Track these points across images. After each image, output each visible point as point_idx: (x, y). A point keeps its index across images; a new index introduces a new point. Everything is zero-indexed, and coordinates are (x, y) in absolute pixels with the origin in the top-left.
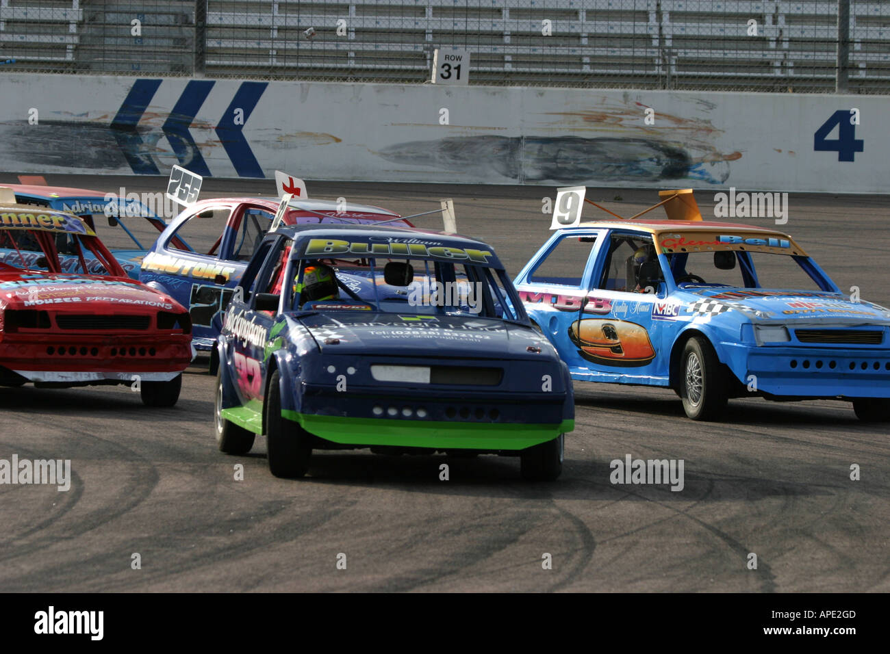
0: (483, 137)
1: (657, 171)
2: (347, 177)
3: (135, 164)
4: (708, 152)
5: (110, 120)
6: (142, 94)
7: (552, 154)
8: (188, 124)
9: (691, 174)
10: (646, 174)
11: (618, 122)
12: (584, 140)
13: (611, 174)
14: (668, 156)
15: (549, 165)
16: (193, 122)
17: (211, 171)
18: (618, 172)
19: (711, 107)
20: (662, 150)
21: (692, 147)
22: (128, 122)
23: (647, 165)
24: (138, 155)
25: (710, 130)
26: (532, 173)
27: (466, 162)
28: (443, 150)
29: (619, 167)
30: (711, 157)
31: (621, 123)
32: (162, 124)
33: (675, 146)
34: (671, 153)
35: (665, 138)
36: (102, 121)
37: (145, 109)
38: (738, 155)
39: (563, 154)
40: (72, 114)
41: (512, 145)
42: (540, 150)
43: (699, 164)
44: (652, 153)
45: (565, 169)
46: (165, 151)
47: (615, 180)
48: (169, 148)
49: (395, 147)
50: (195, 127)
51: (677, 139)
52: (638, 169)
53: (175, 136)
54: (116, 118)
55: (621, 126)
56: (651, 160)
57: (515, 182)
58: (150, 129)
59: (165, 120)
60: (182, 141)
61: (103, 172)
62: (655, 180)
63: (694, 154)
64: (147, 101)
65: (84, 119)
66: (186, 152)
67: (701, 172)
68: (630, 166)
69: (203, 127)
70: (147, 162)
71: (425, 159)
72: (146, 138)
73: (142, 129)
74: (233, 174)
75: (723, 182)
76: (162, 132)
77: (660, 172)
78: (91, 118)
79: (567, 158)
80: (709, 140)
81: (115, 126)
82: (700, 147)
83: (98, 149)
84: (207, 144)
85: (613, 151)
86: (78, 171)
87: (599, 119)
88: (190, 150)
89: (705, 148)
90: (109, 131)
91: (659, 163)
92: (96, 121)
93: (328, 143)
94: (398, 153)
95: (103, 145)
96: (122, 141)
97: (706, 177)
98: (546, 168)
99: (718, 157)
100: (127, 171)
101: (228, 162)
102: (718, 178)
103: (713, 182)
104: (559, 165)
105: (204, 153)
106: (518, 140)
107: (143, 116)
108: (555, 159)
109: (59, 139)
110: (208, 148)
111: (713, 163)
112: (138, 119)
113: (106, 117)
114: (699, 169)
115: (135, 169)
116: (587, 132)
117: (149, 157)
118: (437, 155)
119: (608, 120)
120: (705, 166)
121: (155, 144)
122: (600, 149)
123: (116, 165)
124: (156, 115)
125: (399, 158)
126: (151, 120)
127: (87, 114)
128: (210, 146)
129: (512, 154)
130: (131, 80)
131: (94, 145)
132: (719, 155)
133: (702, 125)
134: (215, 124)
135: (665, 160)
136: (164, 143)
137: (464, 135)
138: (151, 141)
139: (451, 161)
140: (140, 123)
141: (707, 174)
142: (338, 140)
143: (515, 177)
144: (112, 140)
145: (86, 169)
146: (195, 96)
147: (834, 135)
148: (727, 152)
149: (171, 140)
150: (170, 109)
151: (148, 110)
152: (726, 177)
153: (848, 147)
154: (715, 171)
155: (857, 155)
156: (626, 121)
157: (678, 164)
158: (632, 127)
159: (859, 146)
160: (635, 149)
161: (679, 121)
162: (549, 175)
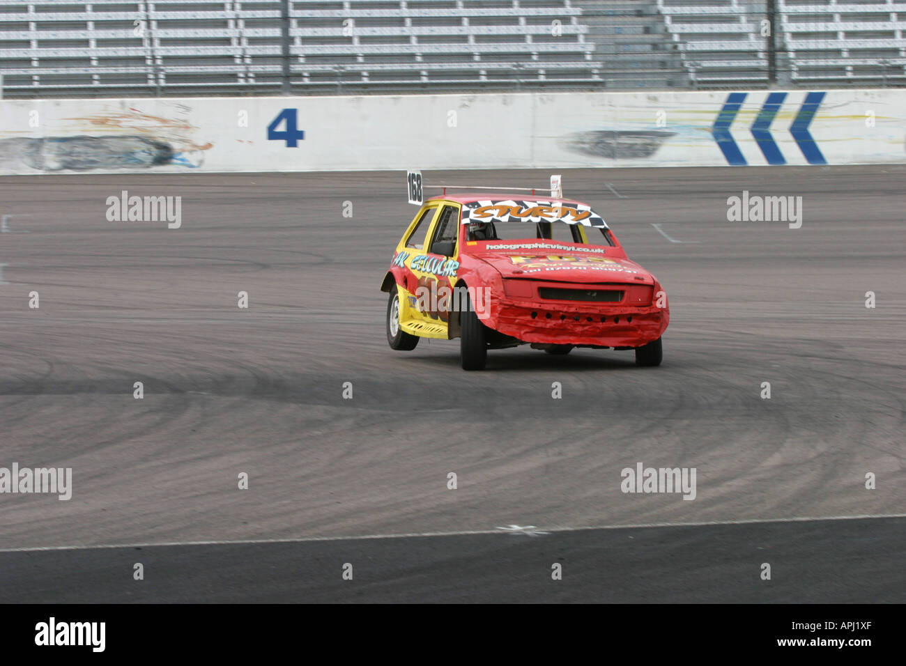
1: (149, 159)
4: (187, 144)
7: (68, 150)
9: (174, 161)
10: (141, 163)
11: (117, 123)
12: (93, 139)
13: (114, 163)
14: (157, 148)
15: (66, 158)
18: (119, 162)
19: (188, 109)
20: (151, 143)
21: (175, 140)
23: (141, 156)
25: (187, 127)
29: (119, 158)
30: (190, 148)
31: (120, 124)
33: (162, 141)
34: (159, 146)
35: (153, 135)
38: (209, 146)
39: (77, 150)
41: (37, 145)
42: (59, 147)
43: (180, 154)
44: (144, 146)
45: (79, 161)
47: (117, 168)
51: (162, 135)
52: (135, 159)
55: (120, 126)
56: (144, 151)
62: (148, 167)
63: (176, 146)
67: (182, 160)
68: (128, 156)
75: (199, 166)
77: (152, 161)
79: (79, 153)
80: (187, 135)
82: (180, 140)
85: (115, 146)
87: (103, 122)
89: (184, 141)
91: (150, 154)
97: (186, 163)
98: (64, 161)
99: (196, 148)
102: (195, 163)
103: (192, 167)
104: (75, 158)
106: (42, 140)
108: (69, 154)
111: (191, 152)
114: (180, 157)
116: (95, 132)
119: (110, 123)
120: (185, 155)
122: (104, 145)
129: (37, 152)
132: (195, 146)
133: (182, 124)
135: (155, 152)
141: (187, 161)
147: (282, 128)
148: (202, 143)
152: (201, 162)
153: (293, 137)
154: (193, 158)
155: (300, 142)
156: (125, 123)
157: (164, 154)
158: (128, 126)
159: (300, 135)
160: (132, 143)
161: (163, 121)
162: (67, 166)
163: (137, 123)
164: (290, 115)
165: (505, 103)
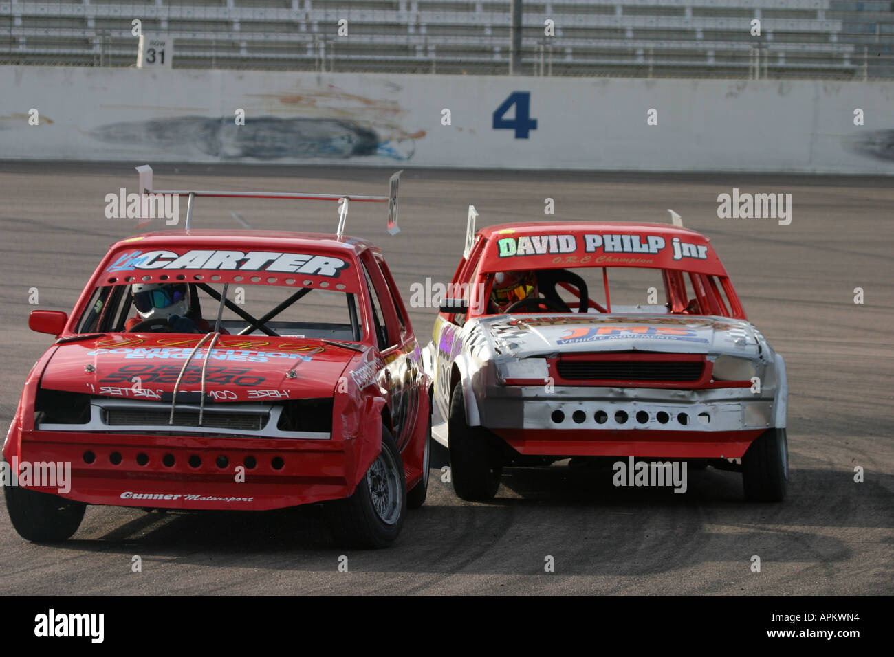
0: (186, 119)
1: (348, 148)
2: (60, 156)
4: (396, 131)
7: (251, 134)
9: (379, 151)
10: (338, 152)
12: (280, 121)
13: (306, 152)
14: (359, 135)
15: (248, 143)
18: (312, 150)
19: (398, 88)
20: (351, 129)
21: (380, 126)
23: (339, 143)
25: (396, 111)
26: (233, 151)
27: (171, 141)
28: (149, 130)
29: (313, 145)
30: (398, 136)
31: (315, 104)
33: (364, 126)
34: (361, 132)
35: (355, 119)
38: (421, 134)
39: (262, 134)
41: (213, 126)
42: (240, 129)
43: (387, 142)
44: (343, 132)
45: (264, 147)
47: (311, 157)
49: (104, 128)
51: (366, 119)
52: (330, 147)
55: (315, 107)
56: (342, 138)
57: (217, 160)
62: (347, 157)
63: (382, 133)
67: (389, 150)
68: (324, 144)
71: (132, 139)
75: (409, 158)
77: (352, 150)
79: (265, 137)
80: (396, 119)
82: (388, 126)
85: (308, 131)
87: (295, 100)
89: (391, 127)
91: (350, 141)
93: (41, 124)
94: (108, 134)
97: (393, 154)
98: (246, 147)
99: (404, 136)
102: (404, 155)
103: (399, 159)
104: (258, 144)
106: (219, 121)
108: (254, 138)
111: (400, 141)
114: (388, 146)
116: (284, 112)
118: (144, 135)
119: (303, 102)
120: (393, 145)
122: (296, 129)
125: (108, 137)
129: (213, 134)
132: (405, 134)
133: (391, 106)
135: (356, 139)
137: (167, 117)
139: (157, 140)
141: (394, 151)
142: (50, 122)
143: (217, 155)
147: (510, 114)
148: (413, 131)
152: (412, 154)
153: (524, 126)
154: (402, 149)
155: (532, 133)
156: (320, 102)
157: (367, 142)
158: (324, 107)
159: (533, 125)
160: (328, 128)
161: (368, 102)
162: (248, 153)
163: (334, 103)
164: (521, 100)
165: (780, 91)
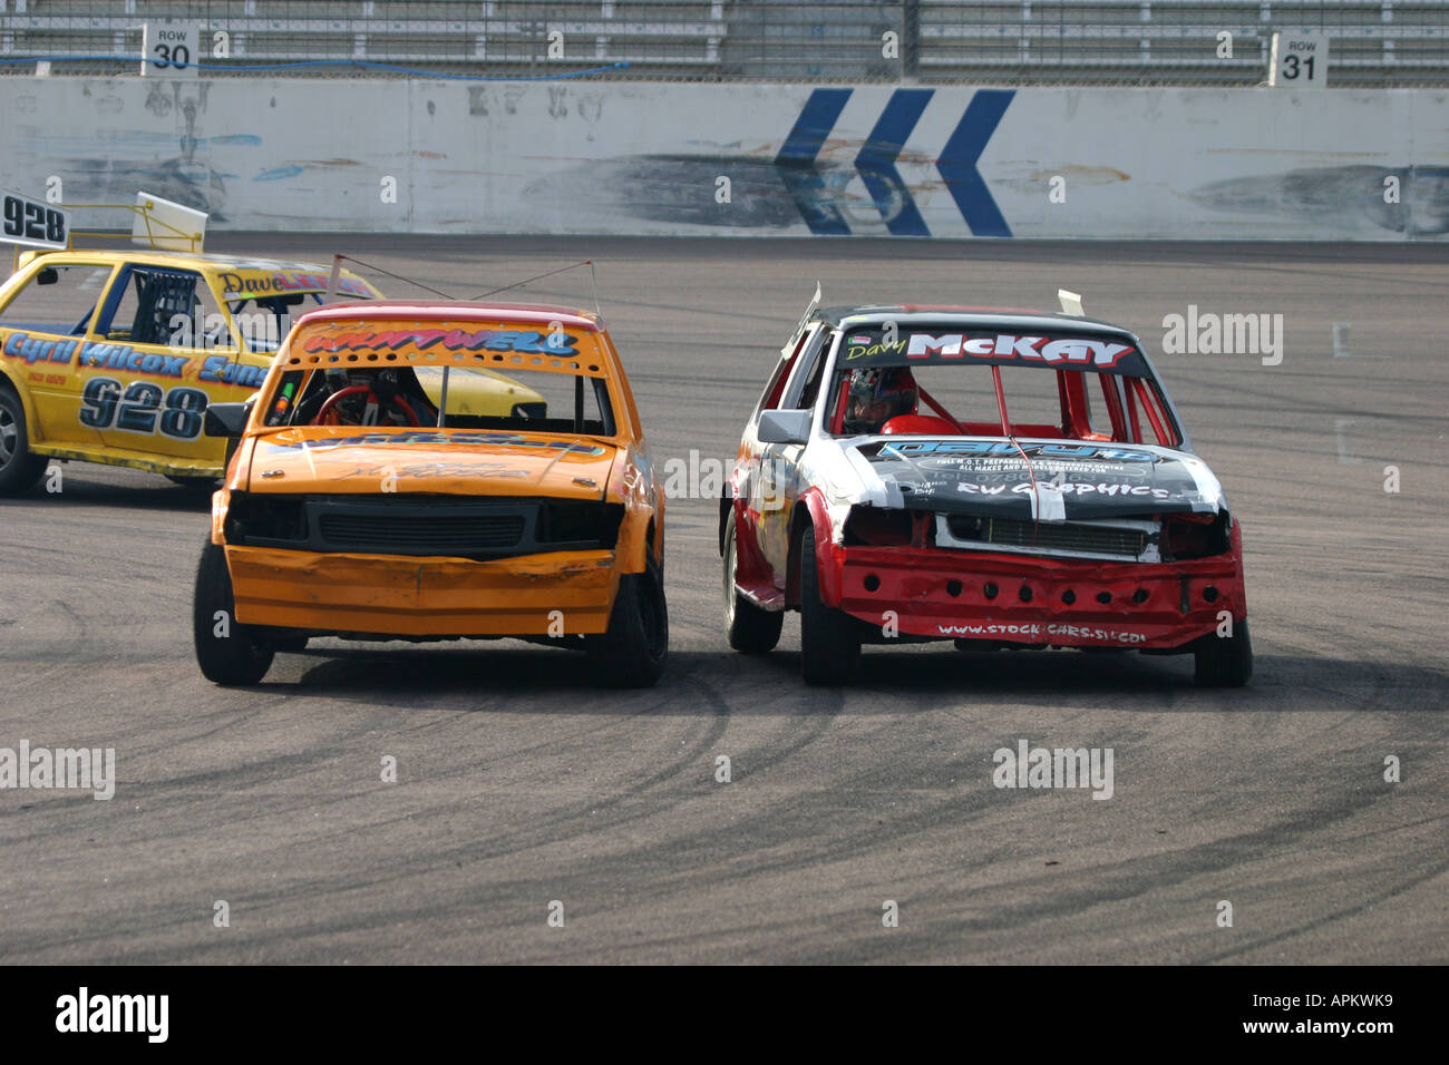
0: (1349, 169)
2: (1139, 234)
3: (813, 219)
5: (773, 153)
6: (822, 112)
8: (894, 156)
16: (902, 153)
17: (930, 227)
22: (802, 155)
24: (818, 206)
26: (1428, 223)
27: (1323, 207)
28: (1288, 189)
32: (855, 157)
36: (762, 154)
37: (827, 135)
40: (716, 145)
46: (857, 198)
48: (864, 193)
49: (1214, 186)
50: (905, 160)
53: (874, 174)
54: (785, 148)
57: (1401, 237)
58: (835, 165)
59: (858, 150)
60: (884, 183)
61: (765, 232)
64: (830, 123)
65: (734, 152)
66: (891, 201)
69: (917, 160)
70: (832, 216)
71: (1260, 204)
72: (829, 179)
73: (823, 165)
74: (963, 232)
76: (854, 169)
78: (747, 150)
81: (781, 162)
83: (758, 197)
84: (923, 187)
86: (726, 232)
88: (897, 196)
90: (773, 170)
92: (752, 154)
93: (1110, 182)
94: (1219, 196)
95: (764, 192)
96: (793, 184)
100: (801, 230)
101: (957, 214)
105: (919, 201)
107: (824, 147)
109: (697, 182)
110: (925, 193)
112: (816, 150)
113: (767, 147)
115: (814, 228)
117: (834, 209)
118: (1279, 197)
121: (842, 188)
123: (785, 222)
124: (844, 143)
125: (1220, 202)
126: (836, 152)
127: (738, 144)
128: (930, 189)
130: (803, 91)
131: (750, 191)
134: (936, 155)
136: (857, 187)
137: (1321, 166)
138: (837, 183)
139: (1299, 205)
140: (820, 157)
142: (1125, 177)
143: (1401, 229)
144: (775, 183)
145: (738, 229)
146: (903, 114)
149: (868, 182)
150: (865, 133)
151: (833, 135)
